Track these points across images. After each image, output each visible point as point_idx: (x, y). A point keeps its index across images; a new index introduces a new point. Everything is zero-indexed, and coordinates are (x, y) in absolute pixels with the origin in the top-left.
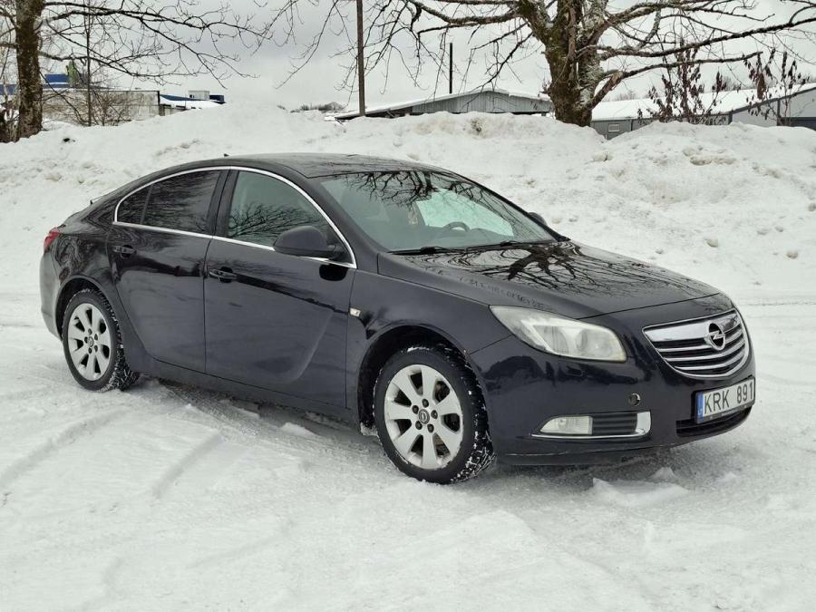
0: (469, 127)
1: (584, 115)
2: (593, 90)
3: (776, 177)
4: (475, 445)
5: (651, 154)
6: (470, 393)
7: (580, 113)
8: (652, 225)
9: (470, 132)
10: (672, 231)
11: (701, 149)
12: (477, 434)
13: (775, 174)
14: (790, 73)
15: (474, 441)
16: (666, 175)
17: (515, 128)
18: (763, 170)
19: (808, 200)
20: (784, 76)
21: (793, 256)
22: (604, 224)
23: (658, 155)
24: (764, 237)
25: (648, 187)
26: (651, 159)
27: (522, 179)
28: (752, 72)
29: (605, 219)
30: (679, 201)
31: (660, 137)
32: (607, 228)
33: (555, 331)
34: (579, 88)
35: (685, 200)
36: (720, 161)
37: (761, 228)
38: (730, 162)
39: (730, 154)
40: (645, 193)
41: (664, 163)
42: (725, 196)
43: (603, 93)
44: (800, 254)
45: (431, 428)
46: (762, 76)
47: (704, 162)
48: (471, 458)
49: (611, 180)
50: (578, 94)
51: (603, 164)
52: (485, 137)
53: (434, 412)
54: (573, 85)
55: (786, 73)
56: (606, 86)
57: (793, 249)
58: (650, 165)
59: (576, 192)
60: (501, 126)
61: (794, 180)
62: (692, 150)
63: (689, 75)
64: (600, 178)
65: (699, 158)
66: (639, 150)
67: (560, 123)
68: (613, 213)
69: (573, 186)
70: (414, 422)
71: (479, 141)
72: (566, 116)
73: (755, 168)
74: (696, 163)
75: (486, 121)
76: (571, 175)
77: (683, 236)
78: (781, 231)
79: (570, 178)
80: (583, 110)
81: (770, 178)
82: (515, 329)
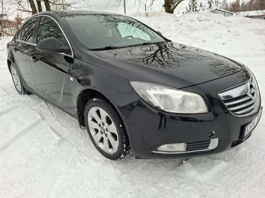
0: (145, 15)
1: (172, 11)
2: (174, 5)
3: (220, 24)
4: (124, 150)
5: (189, 19)
6: (121, 126)
7: (171, 11)
8: (189, 37)
9: (145, 16)
10: (194, 38)
11: (201, 17)
12: (125, 145)
13: (219, 23)
14: (217, 2)
15: (124, 148)
16: (192, 24)
17: (156, 15)
18: (216, 22)
19: (227, 29)
20: (216, 3)
21: (224, 44)
22: (177, 37)
23: (190, 19)
24: (217, 39)
25: (188, 27)
26: (189, 20)
27: (157, 27)
28: (209, 2)
29: (177, 36)
30: (195, 31)
31: (191, 15)
32: (178, 38)
33: (166, 97)
34: (171, 4)
35: (197, 30)
36: (206, 20)
37: (216, 37)
38: (208, 20)
39: (208, 18)
40: (187, 29)
41: (192, 21)
42: (207, 29)
43: (177, 5)
44: (226, 43)
45: (106, 135)
46: (211, 3)
47: (202, 21)
48: (123, 155)
49: (179, 26)
50: (171, 6)
51: (176, 22)
52: (149, 17)
53: (107, 129)
54: (170, 4)
55: (216, 2)
56: (177, 3)
57: (224, 42)
58: (189, 22)
59: (170, 29)
60: (153, 14)
61: (224, 24)
62: (199, 17)
63: (194, 4)
64: (176, 26)
65: (201, 19)
66: (186, 18)
67: (166, 13)
68: (180, 34)
69: (169, 28)
70: (99, 131)
71: (147, 18)
72: (168, 12)
73: (215, 22)
74: (200, 21)
75: (149, 13)
76: (169, 25)
77: (197, 40)
78: (221, 37)
79: (169, 26)
80: (172, 10)
81: (218, 24)
82: (143, 95)
